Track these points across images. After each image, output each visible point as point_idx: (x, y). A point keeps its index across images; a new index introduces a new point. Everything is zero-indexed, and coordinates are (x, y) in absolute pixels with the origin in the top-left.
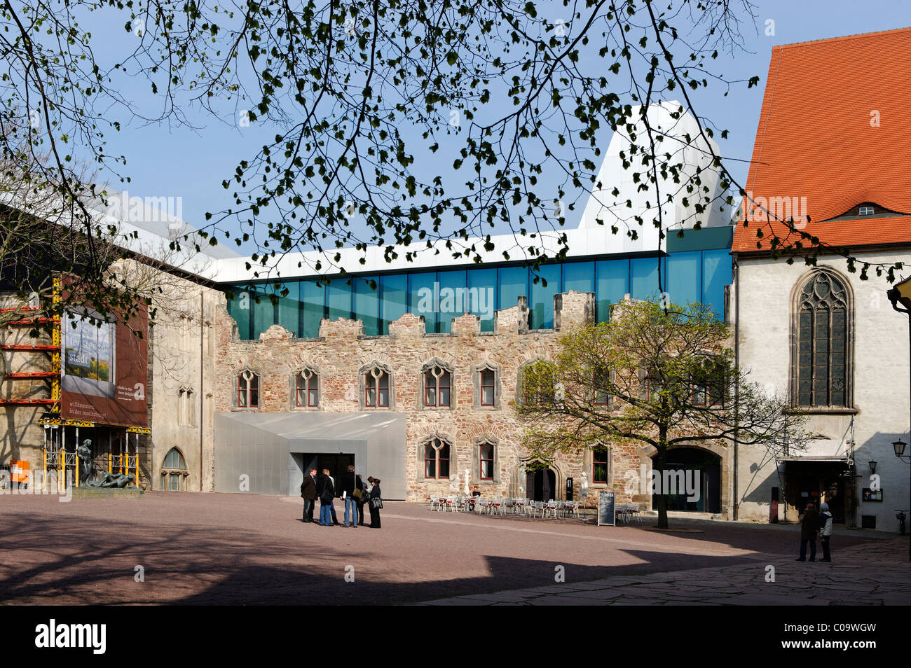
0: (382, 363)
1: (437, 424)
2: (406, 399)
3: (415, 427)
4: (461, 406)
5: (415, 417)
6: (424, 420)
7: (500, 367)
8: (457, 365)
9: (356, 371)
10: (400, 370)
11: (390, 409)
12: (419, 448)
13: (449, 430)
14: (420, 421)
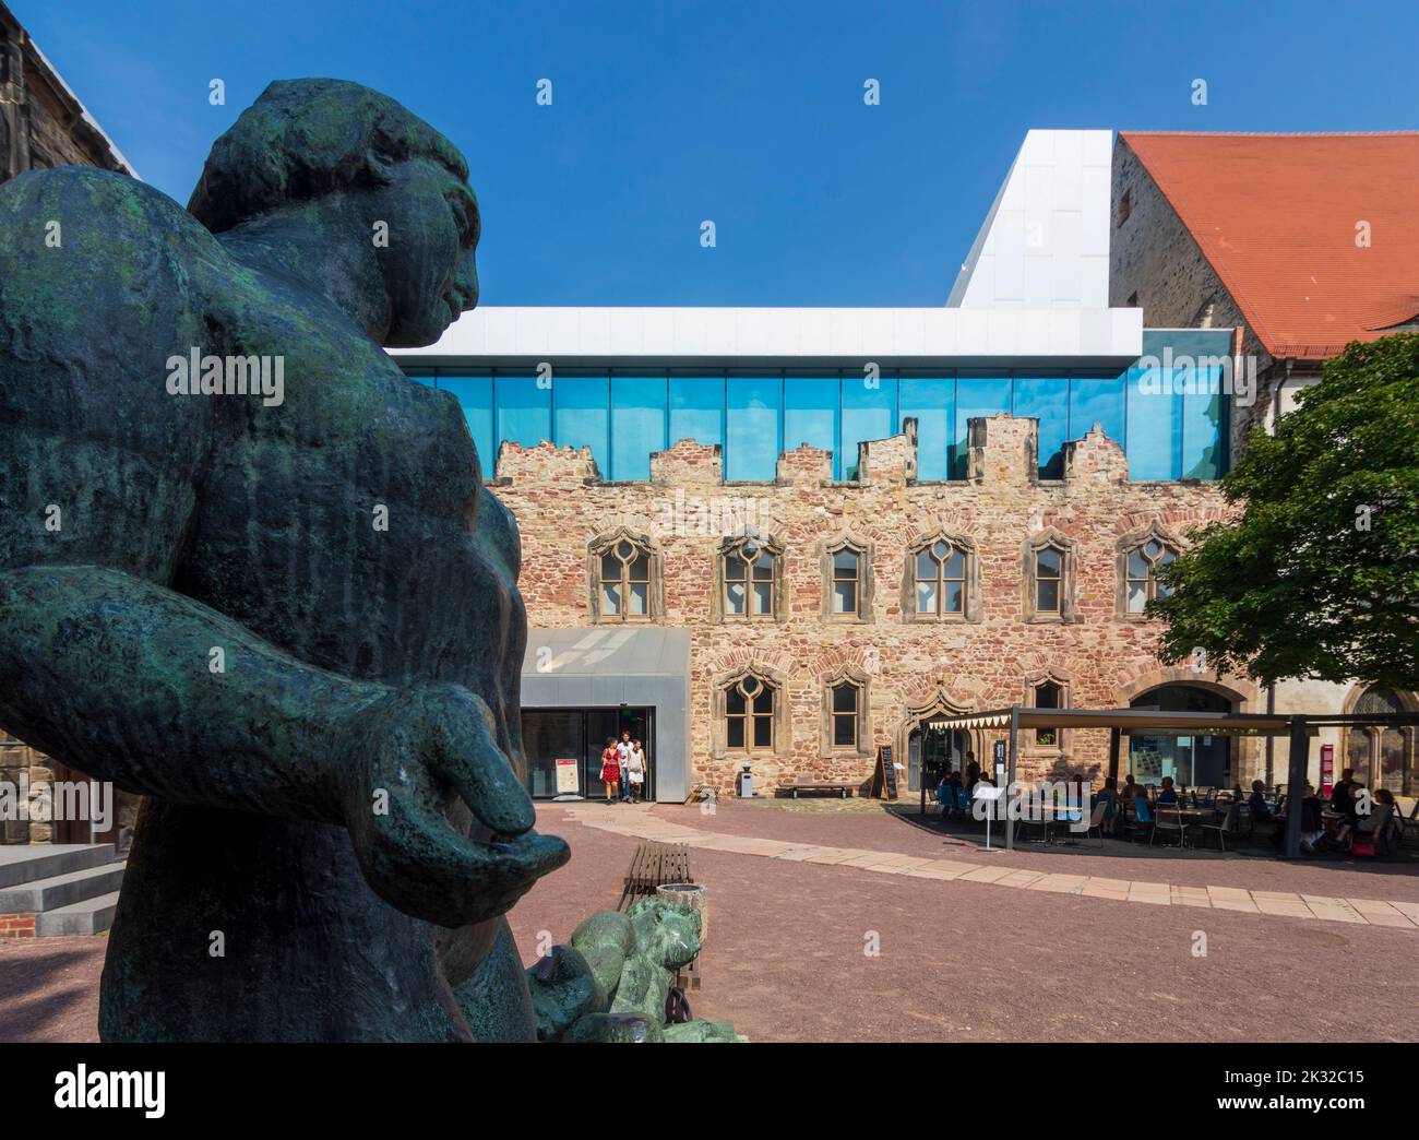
0: (637, 532)
1: (751, 649)
2: (688, 603)
3: (706, 656)
4: (799, 615)
5: (707, 636)
6: (724, 643)
7: (873, 546)
8: (790, 540)
9: (581, 547)
10: (675, 547)
11: (654, 622)
12: (715, 695)
13: (776, 661)
14: (718, 643)
